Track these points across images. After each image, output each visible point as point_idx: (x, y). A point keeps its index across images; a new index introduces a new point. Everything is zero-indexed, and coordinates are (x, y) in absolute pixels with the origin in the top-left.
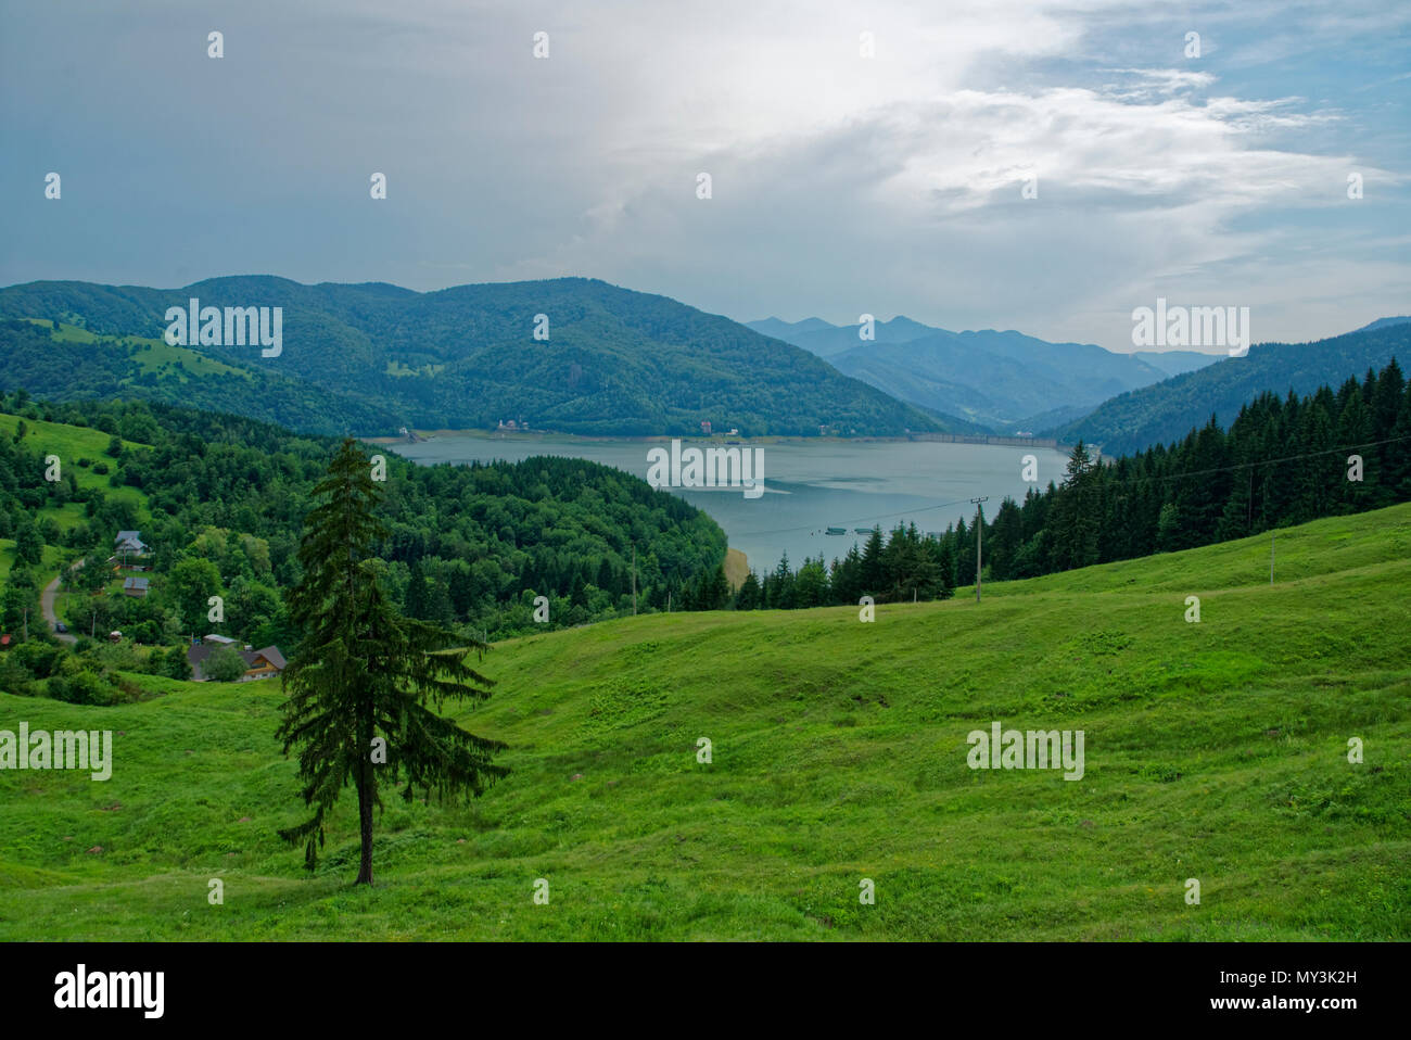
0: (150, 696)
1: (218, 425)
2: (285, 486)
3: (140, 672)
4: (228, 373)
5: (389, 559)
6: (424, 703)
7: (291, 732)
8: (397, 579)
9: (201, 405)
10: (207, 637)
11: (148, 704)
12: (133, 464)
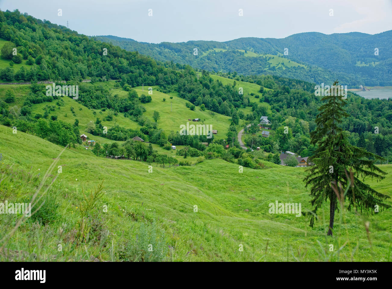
0: (267, 168)
1: (294, 83)
2: (316, 104)
3: (265, 160)
4: (299, 66)
5: (352, 132)
6: (358, 177)
7: (308, 180)
8: (354, 139)
9: (289, 77)
10: (286, 152)
11: (267, 170)
12: (267, 95)
